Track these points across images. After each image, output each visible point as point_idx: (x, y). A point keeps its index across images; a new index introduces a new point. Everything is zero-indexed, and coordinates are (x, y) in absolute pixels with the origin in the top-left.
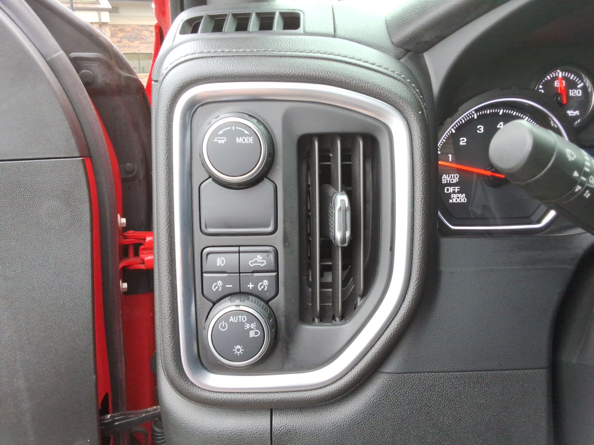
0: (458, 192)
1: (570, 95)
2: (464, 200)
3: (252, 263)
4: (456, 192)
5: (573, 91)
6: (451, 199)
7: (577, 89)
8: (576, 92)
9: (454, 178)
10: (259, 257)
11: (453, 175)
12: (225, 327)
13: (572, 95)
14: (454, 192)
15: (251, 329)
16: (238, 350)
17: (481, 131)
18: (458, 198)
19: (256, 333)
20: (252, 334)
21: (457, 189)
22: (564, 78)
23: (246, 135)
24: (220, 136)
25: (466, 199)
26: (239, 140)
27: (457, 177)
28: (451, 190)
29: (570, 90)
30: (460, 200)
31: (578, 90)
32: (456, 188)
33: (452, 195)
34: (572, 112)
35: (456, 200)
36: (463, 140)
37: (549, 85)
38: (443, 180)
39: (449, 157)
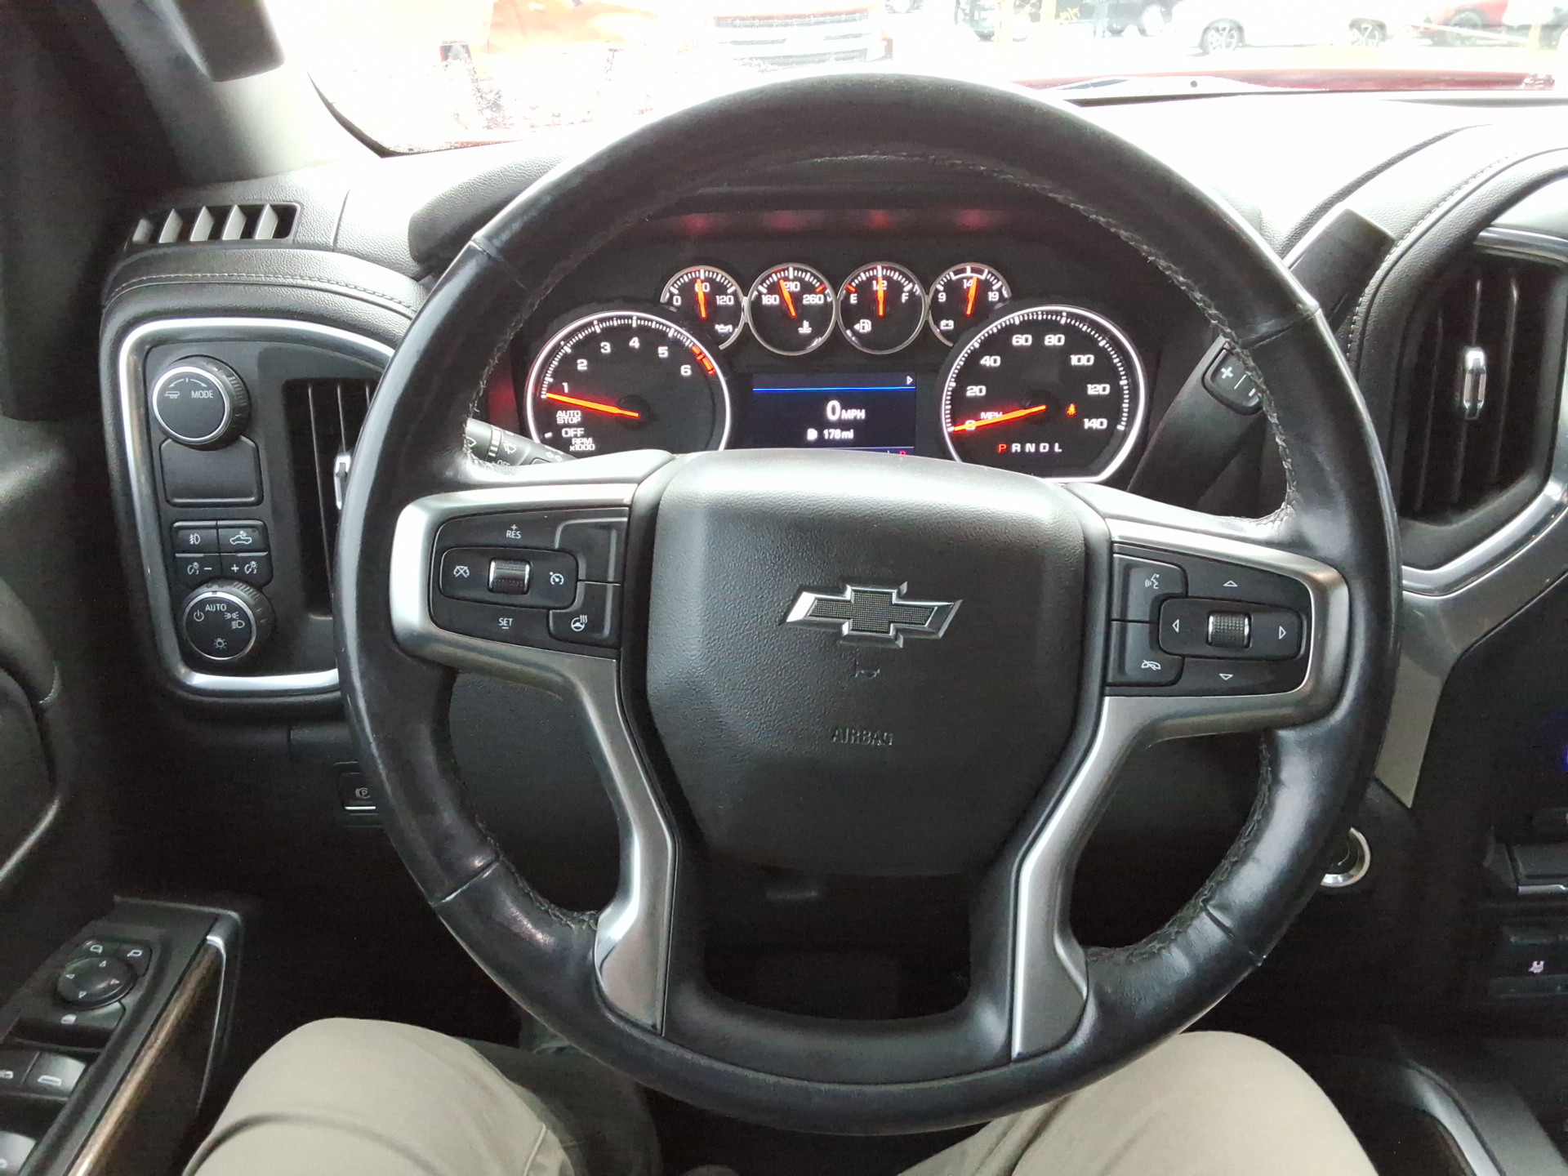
0: (582, 436)
1: (718, 303)
2: (592, 447)
3: (234, 541)
4: (579, 435)
5: (721, 297)
6: (572, 445)
7: (727, 295)
8: (726, 298)
9: (574, 416)
10: (242, 534)
11: (572, 412)
12: (201, 616)
13: (721, 303)
14: (576, 436)
15: (232, 619)
16: (220, 643)
17: (606, 350)
18: (583, 443)
19: (240, 624)
20: (235, 625)
21: (580, 431)
22: (707, 280)
23: (203, 389)
24: (173, 389)
25: (594, 446)
26: (195, 395)
27: (577, 414)
28: (571, 432)
29: (717, 297)
30: (586, 447)
31: (728, 297)
32: (579, 429)
33: (573, 440)
34: (722, 326)
35: (580, 447)
36: (582, 363)
37: (687, 290)
38: (558, 419)
39: (563, 387)
